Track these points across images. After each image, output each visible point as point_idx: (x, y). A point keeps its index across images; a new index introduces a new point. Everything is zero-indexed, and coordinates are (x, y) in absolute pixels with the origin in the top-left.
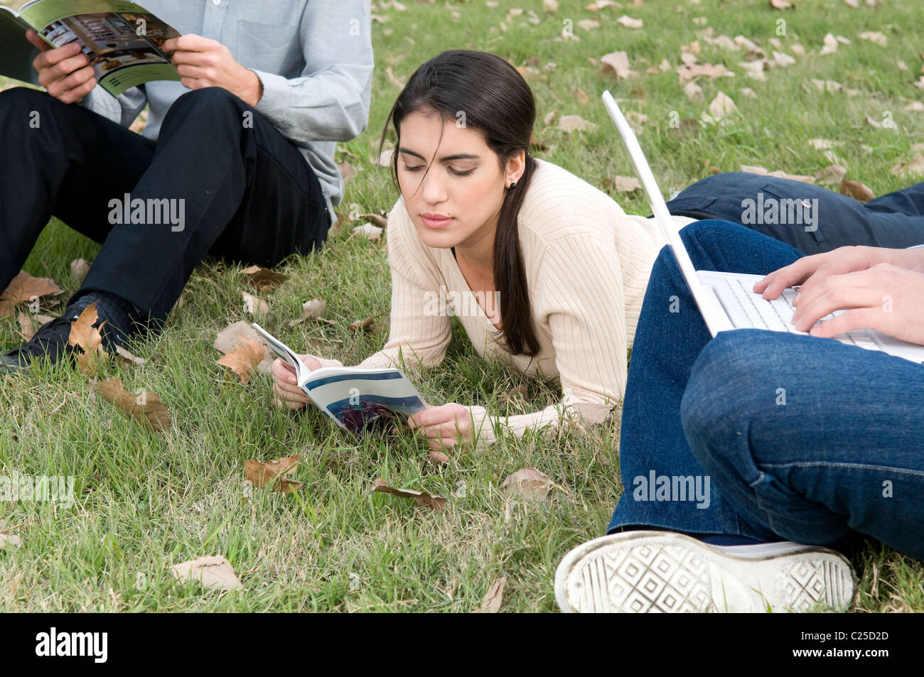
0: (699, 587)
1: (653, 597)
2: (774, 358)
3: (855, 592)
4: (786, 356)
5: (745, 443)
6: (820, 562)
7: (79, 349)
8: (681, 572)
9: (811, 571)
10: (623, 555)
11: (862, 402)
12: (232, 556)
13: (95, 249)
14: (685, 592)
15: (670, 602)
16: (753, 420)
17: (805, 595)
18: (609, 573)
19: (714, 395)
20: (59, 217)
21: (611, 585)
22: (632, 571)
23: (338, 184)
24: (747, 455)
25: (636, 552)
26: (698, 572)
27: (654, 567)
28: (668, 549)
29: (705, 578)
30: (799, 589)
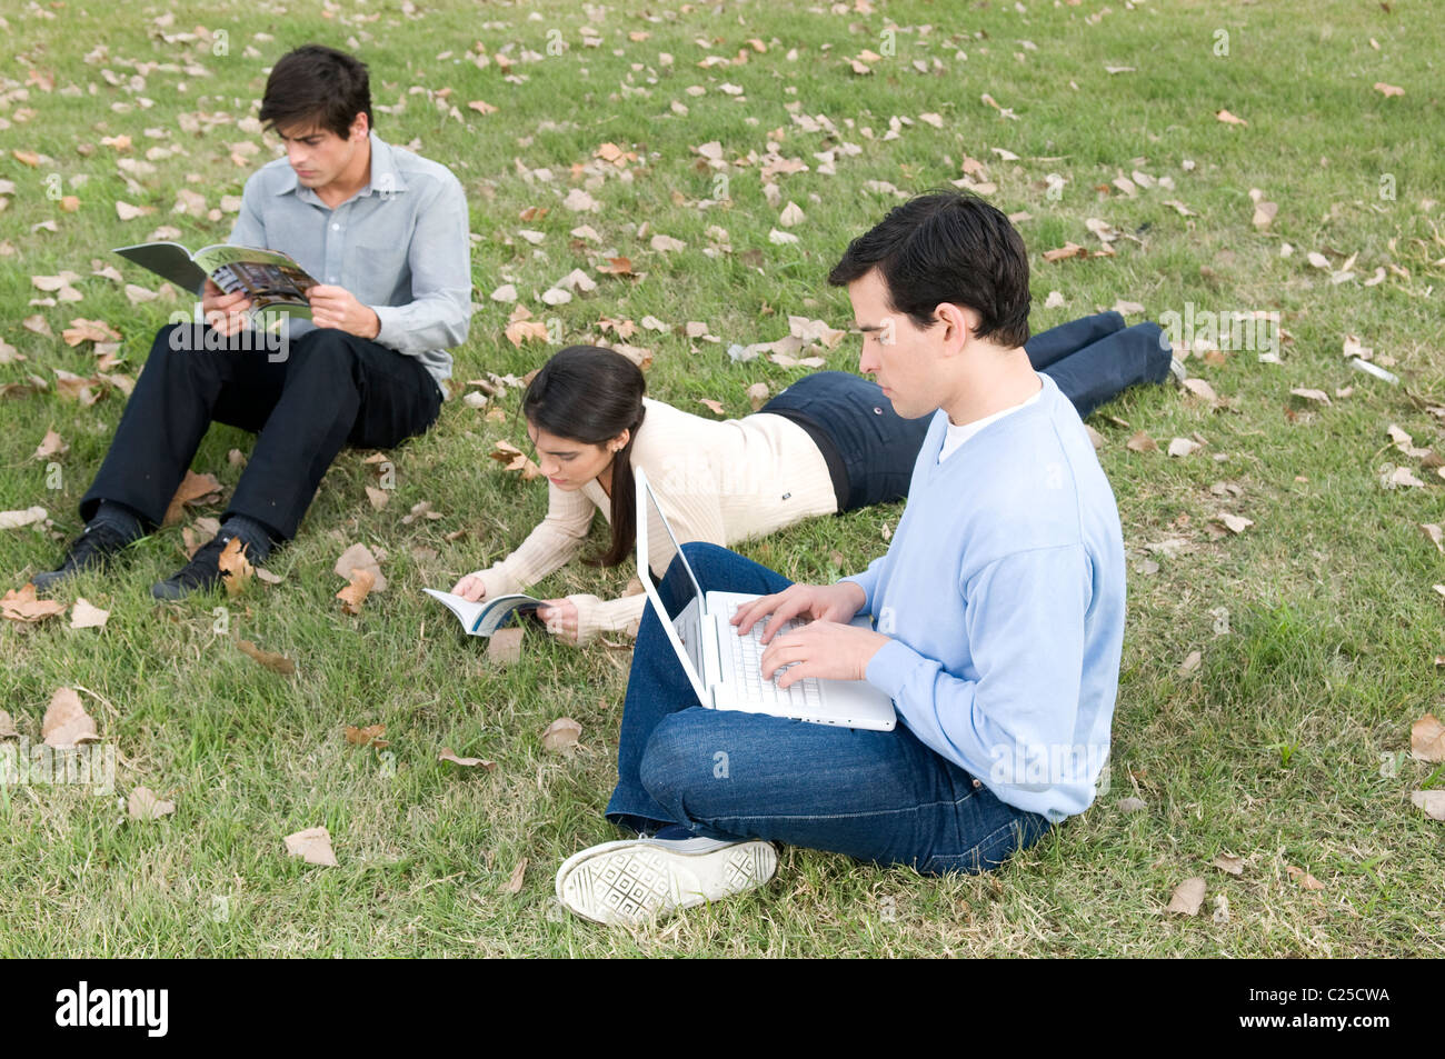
0: (661, 879)
1: (626, 891)
2: (701, 746)
3: (778, 865)
4: (710, 744)
5: (681, 807)
6: (751, 849)
7: (227, 573)
8: (648, 870)
9: (745, 855)
10: (604, 863)
11: (763, 774)
12: (331, 827)
13: (251, 441)
14: (650, 885)
15: (639, 893)
16: (686, 792)
17: (740, 874)
18: (594, 878)
19: (659, 770)
20: (218, 420)
21: (595, 886)
22: (611, 875)
23: (447, 369)
24: (682, 814)
25: (613, 861)
26: (660, 869)
27: (627, 870)
28: (637, 855)
29: (665, 872)
30: (735, 870)
